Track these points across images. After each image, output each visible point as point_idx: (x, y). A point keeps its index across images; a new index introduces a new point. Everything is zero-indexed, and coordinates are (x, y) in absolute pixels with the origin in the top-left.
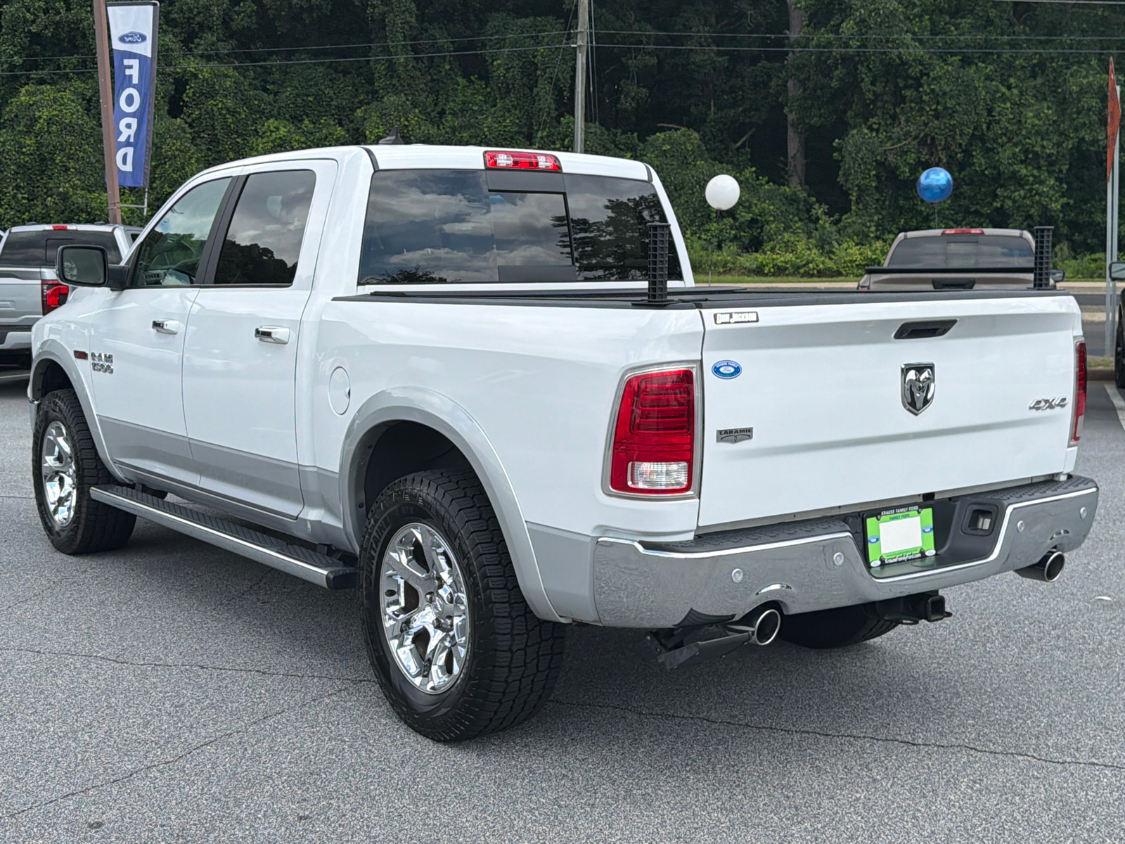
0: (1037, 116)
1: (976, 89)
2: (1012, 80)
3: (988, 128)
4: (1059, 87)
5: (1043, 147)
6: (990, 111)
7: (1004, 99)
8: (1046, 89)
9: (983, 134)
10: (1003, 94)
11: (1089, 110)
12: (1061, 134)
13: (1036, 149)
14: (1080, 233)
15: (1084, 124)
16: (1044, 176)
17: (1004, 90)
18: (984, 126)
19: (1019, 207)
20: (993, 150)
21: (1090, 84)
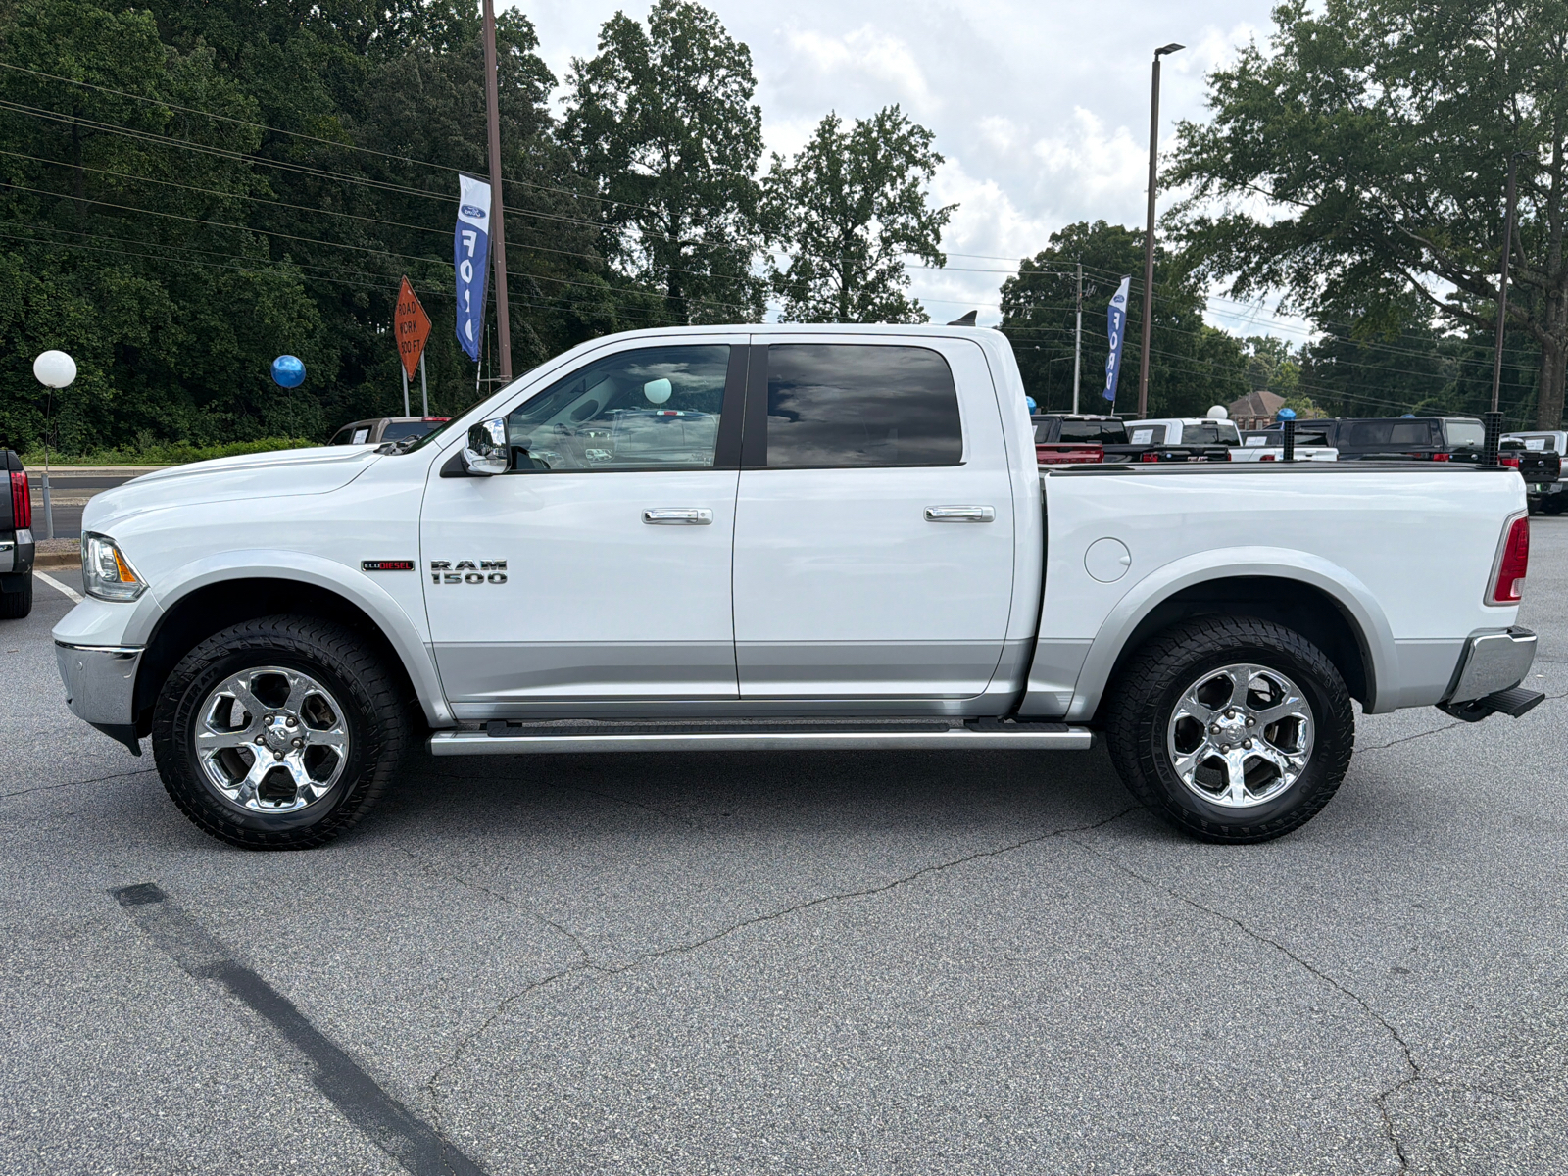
0: (78, 310)
1: (13, 277)
2: (45, 273)
3: (27, 317)
4: (92, 285)
5: (88, 339)
6: (26, 302)
7: (41, 291)
8: (80, 286)
9: (21, 322)
10: (38, 285)
11: (130, 309)
12: (103, 329)
13: (81, 341)
14: (126, 422)
15: (126, 322)
16: (92, 367)
17: (38, 282)
18: (23, 315)
19: (69, 395)
20: (34, 339)
21: (128, 286)
